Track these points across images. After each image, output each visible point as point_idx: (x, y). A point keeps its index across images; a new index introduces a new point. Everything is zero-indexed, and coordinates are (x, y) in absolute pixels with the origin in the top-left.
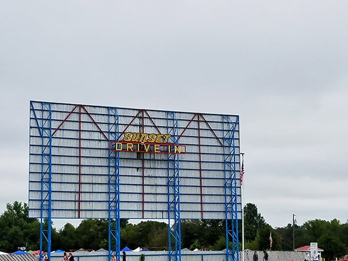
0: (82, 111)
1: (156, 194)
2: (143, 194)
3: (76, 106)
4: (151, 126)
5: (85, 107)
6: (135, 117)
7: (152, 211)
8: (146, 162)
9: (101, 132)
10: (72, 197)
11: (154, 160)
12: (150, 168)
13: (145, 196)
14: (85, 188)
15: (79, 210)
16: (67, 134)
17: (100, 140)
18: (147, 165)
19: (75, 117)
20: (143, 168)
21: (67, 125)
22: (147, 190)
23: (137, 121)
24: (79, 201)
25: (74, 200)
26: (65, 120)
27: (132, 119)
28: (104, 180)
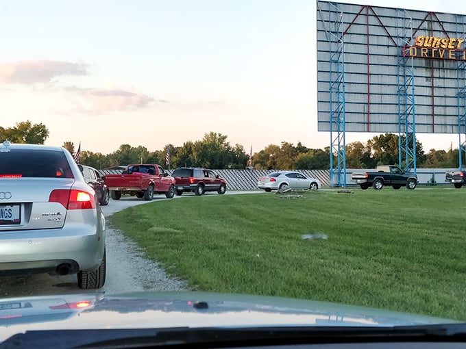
0: (370, 13)
1: (446, 106)
2: (433, 106)
3: (364, 6)
4: (440, 31)
5: (373, 8)
6: (423, 21)
7: (442, 125)
8: (435, 71)
9: (389, 37)
10: (360, 108)
11: (443, 69)
12: (439, 78)
13: (435, 108)
14: (373, 99)
15: (368, 123)
16: (355, 39)
17: (388, 46)
18: (436, 74)
19: (361, 19)
20: (432, 77)
21: (354, 29)
22: (437, 101)
23: (425, 25)
24: (369, 113)
25: (363, 111)
26: (353, 23)
27: (420, 22)
28: (393, 90)
